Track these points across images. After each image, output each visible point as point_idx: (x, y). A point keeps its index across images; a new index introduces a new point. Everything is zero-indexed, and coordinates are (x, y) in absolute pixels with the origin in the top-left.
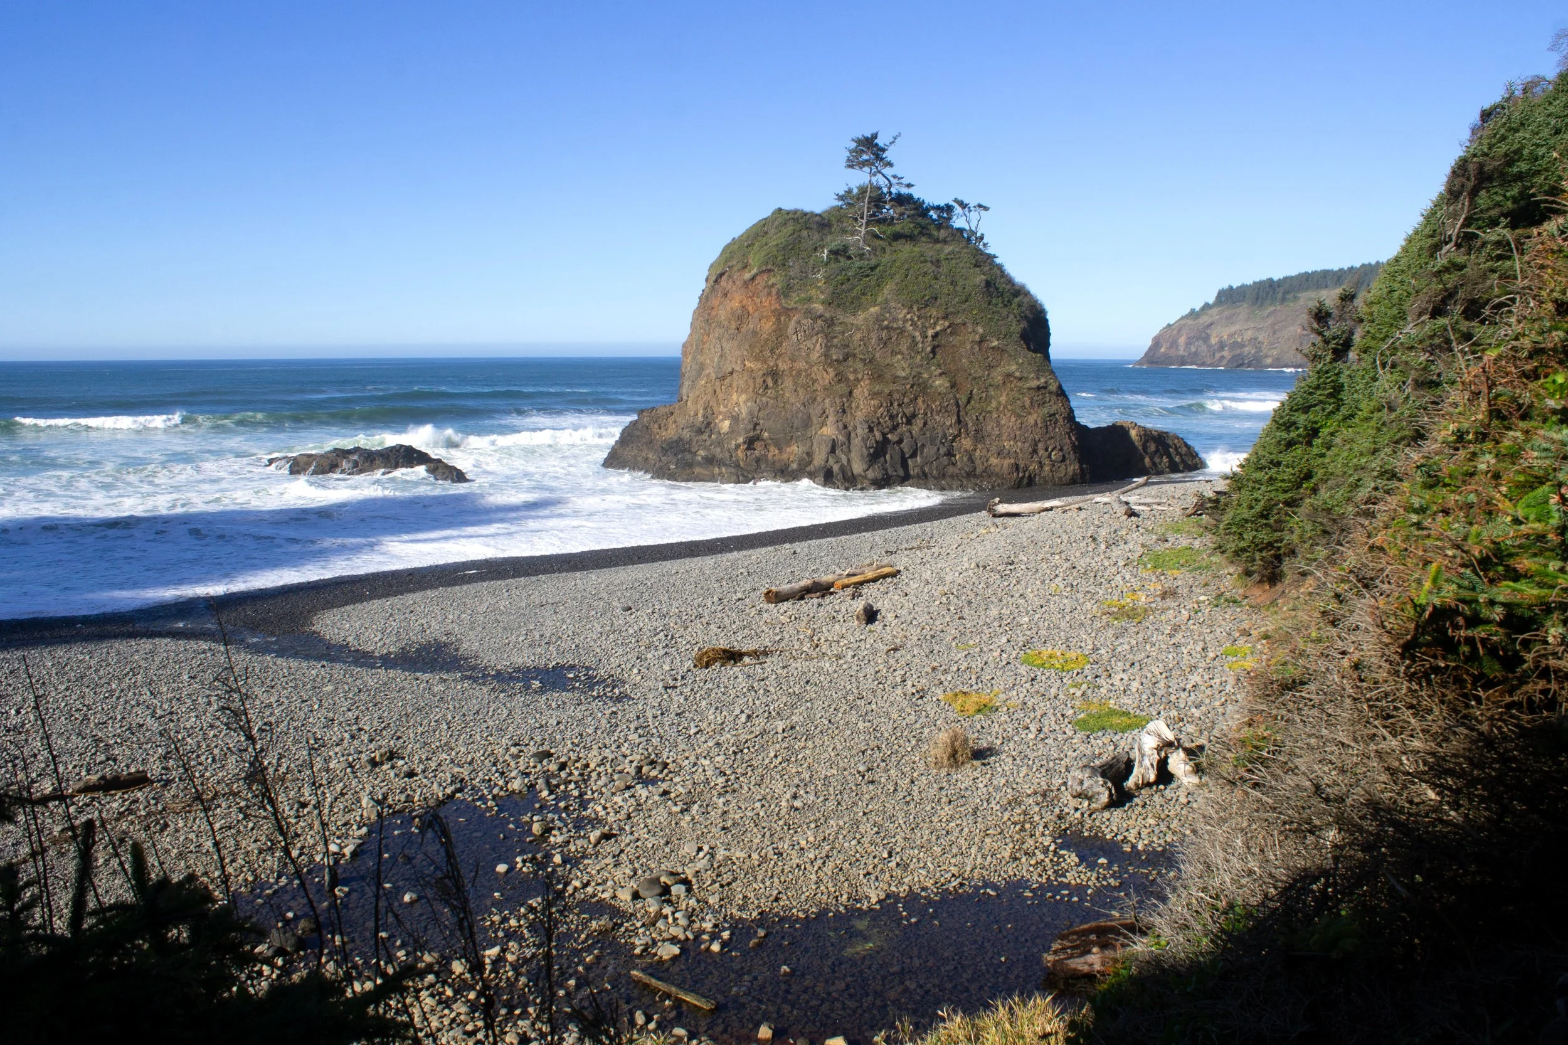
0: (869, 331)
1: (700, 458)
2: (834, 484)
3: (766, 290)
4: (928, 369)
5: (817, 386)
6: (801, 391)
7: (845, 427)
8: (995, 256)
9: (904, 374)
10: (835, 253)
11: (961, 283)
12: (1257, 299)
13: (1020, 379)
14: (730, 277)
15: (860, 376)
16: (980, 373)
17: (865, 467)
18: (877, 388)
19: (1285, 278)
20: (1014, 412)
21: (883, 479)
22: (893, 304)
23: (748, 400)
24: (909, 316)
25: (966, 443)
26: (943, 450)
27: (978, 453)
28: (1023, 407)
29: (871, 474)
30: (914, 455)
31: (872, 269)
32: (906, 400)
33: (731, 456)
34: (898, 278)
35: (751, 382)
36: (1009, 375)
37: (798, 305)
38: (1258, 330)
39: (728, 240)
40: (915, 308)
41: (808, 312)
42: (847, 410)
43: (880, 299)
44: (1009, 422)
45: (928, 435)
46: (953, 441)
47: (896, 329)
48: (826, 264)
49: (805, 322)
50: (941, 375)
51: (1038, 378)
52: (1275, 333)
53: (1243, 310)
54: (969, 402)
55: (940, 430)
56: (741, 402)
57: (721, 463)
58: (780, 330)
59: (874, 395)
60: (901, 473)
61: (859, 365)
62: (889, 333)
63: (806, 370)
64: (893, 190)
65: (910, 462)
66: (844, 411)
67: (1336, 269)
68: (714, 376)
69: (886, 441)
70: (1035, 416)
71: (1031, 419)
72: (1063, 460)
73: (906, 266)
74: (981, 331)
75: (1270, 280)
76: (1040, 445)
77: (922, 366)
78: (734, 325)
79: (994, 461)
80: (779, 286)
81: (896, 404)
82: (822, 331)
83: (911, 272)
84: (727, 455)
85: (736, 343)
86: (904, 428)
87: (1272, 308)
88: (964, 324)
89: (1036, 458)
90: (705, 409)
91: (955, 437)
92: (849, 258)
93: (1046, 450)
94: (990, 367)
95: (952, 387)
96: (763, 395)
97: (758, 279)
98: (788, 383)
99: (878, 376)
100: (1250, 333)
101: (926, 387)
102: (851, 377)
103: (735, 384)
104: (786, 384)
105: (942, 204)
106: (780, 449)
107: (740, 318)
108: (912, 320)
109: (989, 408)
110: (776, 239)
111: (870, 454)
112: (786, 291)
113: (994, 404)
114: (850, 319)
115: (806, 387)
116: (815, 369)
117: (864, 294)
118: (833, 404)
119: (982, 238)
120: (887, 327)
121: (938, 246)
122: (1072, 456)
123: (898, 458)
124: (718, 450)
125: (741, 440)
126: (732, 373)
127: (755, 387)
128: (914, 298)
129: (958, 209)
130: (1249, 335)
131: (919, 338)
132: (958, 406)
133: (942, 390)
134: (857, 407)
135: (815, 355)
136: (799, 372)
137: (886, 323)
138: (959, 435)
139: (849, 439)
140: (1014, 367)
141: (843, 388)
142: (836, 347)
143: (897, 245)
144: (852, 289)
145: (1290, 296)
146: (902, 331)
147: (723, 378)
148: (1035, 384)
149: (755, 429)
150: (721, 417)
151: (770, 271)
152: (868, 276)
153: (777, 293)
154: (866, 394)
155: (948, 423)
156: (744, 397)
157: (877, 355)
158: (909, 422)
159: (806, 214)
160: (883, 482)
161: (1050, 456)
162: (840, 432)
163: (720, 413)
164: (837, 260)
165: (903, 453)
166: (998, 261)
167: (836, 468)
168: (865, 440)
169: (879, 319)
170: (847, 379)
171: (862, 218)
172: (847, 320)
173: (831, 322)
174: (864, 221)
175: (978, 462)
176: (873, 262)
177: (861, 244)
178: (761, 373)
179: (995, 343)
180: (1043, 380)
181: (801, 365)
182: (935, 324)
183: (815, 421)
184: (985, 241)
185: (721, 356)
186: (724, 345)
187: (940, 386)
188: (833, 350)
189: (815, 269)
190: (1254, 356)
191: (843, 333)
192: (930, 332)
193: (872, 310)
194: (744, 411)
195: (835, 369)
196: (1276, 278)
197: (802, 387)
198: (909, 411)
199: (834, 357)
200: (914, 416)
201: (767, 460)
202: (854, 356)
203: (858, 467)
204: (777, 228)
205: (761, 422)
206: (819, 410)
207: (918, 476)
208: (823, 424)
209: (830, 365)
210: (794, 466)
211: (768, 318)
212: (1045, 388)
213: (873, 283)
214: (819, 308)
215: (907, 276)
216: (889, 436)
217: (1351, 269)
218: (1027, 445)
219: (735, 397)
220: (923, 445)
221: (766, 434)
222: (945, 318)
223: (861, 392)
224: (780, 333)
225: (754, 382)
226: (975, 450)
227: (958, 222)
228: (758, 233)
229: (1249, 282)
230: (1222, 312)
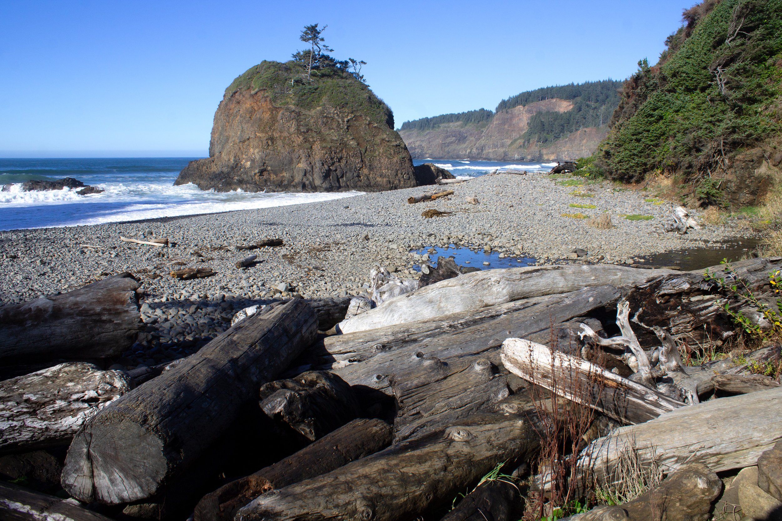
0: (318, 118)
1: (235, 181)
2: (307, 190)
3: (264, 99)
4: (346, 137)
5: (295, 144)
6: (287, 147)
7: (310, 163)
8: (369, 86)
9: (335, 139)
10: (297, 82)
11: (358, 97)
12: (421, 127)
13: (388, 141)
14: (241, 93)
15: (315, 139)
16: (370, 138)
17: (322, 182)
18: (324, 145)
19: (434, 117)
20: (387, 156)
21: (330, 188)
22: (327, 106)
23: (259, 152)
24: (335, 112)
25: (365, 171)
26: (355, 174)
27: (371, 175)
28: (391, 154)
29: (324, 185)
30: (342, 177)
31: (316, 89)
32: (338, 151)
33: (252, 179)
34: (328, 94)
35: (260, 143)
36: (383, 140)
37: (282, 106)
38: (422, 141)
39: (237, 76)
40: (338, 108)
41: (287, 109)
42: (311, 155)
43: (321, 104)
44: (384, 161)
45: (348, 167)
46: (359, 170)
47: (330, 118)
48: (293, 87)
49: (286, 114)
50: (352, 139)
51: (396, 141)
52: (429, 143)
53: (415, 132)
54: (366, 152)
55: (353, 165)
56: (255, 153)
57: (247, 182)
58: (273, 118)
59: (323, 148)
60: (337, 185)
61: (315, 134)
62: (328, 120)
63: (288, 137)
64: (321, 53)
65: (340, 180)
66: (309, 156)
67: (456, 113)
68: (238, 141)
69: (330, 170)
70: (396, 158)
71: (395, 160)
72: (409, 179)
73: (331, 89)
74: (369, 119)
75: (427, 118)
76: (399, 172)
77: (343, 135)
78: (248, 116)
79: (379, 179)
80: (271, 97)
81: (333, 152)
82: (295, 118)
83: (334, 91)
84: (250, 178)
85: (250, 125)
86: (337, 164)
87: (428, 131)
88: (361, 116)
89: (397, 178)
90: (235, 157)
91: (360, 168)
92: (303, 84)
93: (402, 174)
94: (374, 136)
95: (358, 145)
96: (267, 149)
97: (259, 94)
98: (279, 143)
99: (323, 140)
100: (418, 142)
101: (346, 145)
102: (311, 140)
103: (251, 144)
104: (278, 143)
105: (343, 61)
106: (277, 175)
107: (251, 112)
108: (337, 113)
109: (375, 155)
110: (266, 75)
111: (323, 176)
112: (274, 99)
113: (377, 153)
114: (308, 113)
115: (289, 145)
116: (293, 136)
117: (313, 101)
118: (304, 152)
119: (362, 77)
120: (326, 117)
121: (344, 80)
122: (413, 177)
123: (335, 178)
124: (245, 176)
125: (257, 171)
126: (248, 139)
127: (262, 146)
128: (338, 103)
129: (351, 64)
130: (417, 144)
131: (341, 122)
132: (361, 154)
133: (354, 146)
134: (315, 154)
135: (292, 130)
136: (285, 138)
137: (325, 114)
138: (362, 167)
139: (312, 169)
140: (385, 136)
141: (307, 145)
142: (302, 126)
143: (325, 79)
144: (307, 99)
145: (436, 126)
146: (333, 119)
147: (244, 142)
148: (395, 144)
149: (264, 166)
150: (244, 161)
151: (265, 90)
152: (314, 93)
153: (270, 100)
154: (319, 148)
155: (357, 162)
156: (257, 150)
157: (322, 130)
158: (339, 161)
159: (279, 63)
160: (330, 189)
161: (403, 177)
162: (308, 165)
163: (244, 159)
164: (298, 85)
165: (337, 176)
166: (370, 88)
167: (307, 182)
168: (320, 169)
169: (322, 112)
170: (309, 141)
171: (309, 65)
172: (306, 113)
173: (299, 114)
174: (310, 67)
175: (371, 180)
176: (316, 86)
177: (308, 78)
178: (265, 138)
179: (376, 125)
180: (398, 142)
181: (285, 134)
182: (347, 115)
183: (294, 160)
184: (364, 78)
185: (242, 131)
186: (243, 125)
187: (353, 144)
188: (301, 127)
189: (288, 89)
190: (420, 153)
191: (305, 119)
192: (346, 120)
193: (318, 108)
194: (258, 157)
195: (303, 136)
196: (429, 117)
197: (287, 145)
198: (339, 156)
199: (302, 131)
200: (341, 158)
201: (270, 181)
202: (311, 130)
203: (318, 182)
204: (265, 70)
205: (267, 162)
206: (297, 155)
207: (345, 187)
208: (299, 162)
209: (300, 134)
210: (286, 182)
211: (267, 112)
212: (399, 146)
213: (317, 96)
214: (292, 107)
215: (332, 93)
216: (331, 168)
217: (463, 113)
218: (393, 172)
219: (252, 150)
220: (346, 172)
221: (269, 168)
222: (352, 113)
223: (317, 146)
224: (274, 120)
225: (262, 143)
226: (370, 174)
227: (351, 70)
228: (254, 72)
229: (417, 119)
230: (405, 133)
